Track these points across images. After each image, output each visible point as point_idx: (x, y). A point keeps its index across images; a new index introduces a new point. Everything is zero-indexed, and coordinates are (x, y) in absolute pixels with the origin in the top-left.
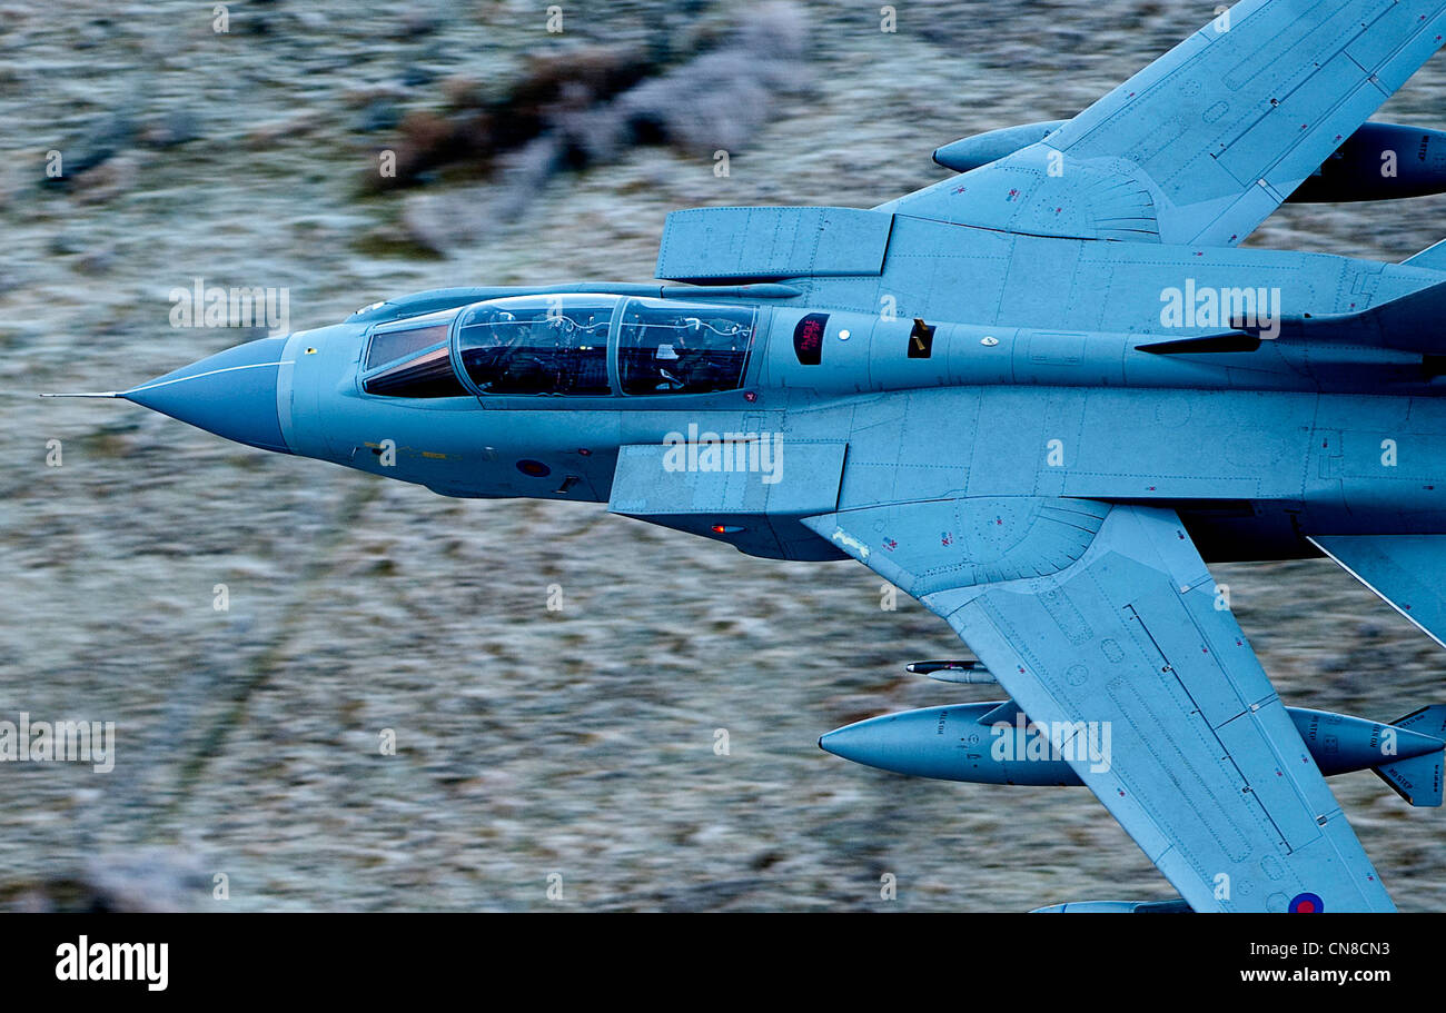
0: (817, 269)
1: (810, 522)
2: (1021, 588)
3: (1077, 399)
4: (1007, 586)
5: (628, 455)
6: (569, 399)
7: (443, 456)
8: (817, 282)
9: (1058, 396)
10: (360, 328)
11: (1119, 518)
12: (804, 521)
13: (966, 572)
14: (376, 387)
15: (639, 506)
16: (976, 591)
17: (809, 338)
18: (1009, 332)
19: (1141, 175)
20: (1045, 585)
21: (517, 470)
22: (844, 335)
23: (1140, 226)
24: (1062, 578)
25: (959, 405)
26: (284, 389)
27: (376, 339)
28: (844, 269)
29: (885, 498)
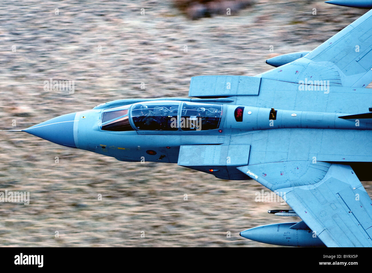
0: (238, 94)
1: (240, 168)
2: (305, 188)
3: (321, 132)
4: (301, 187)
5: (183, 148)
6: (165, 132)
7: (124, 149)
8: (239, 98)
9: (314, 131)
10: (100, 110)
11: (333, 168)
12: (237, 168)
13: (288, 183)
14: (104, 128)
15: (187, 163)
16: (291, 189)
17: (239, 114)
18: (300, 112)
19: (335, 66)
20: (312, 187)
21: (146, 153)
22: (250, 113)
23: (336, 81)
24: (317, 185)
25: (284, 134)
26: (75, 128)
27: (104, 114)
28: (247, 94)
29: (262, 161)
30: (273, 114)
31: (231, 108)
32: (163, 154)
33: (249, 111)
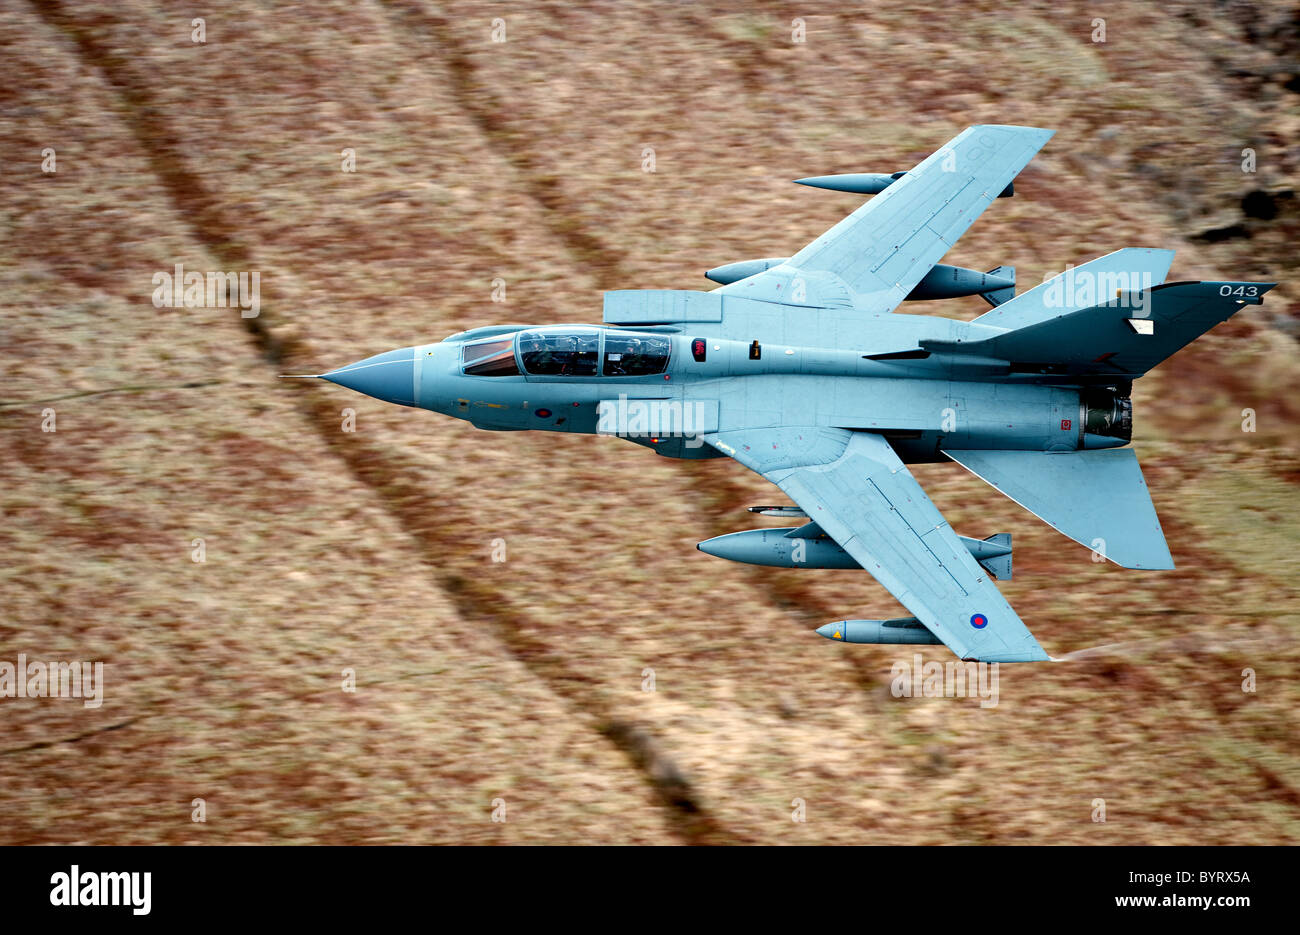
30: (755, 351)
31: (683, 341)
32: (561, 417)
33: (716, 346)
